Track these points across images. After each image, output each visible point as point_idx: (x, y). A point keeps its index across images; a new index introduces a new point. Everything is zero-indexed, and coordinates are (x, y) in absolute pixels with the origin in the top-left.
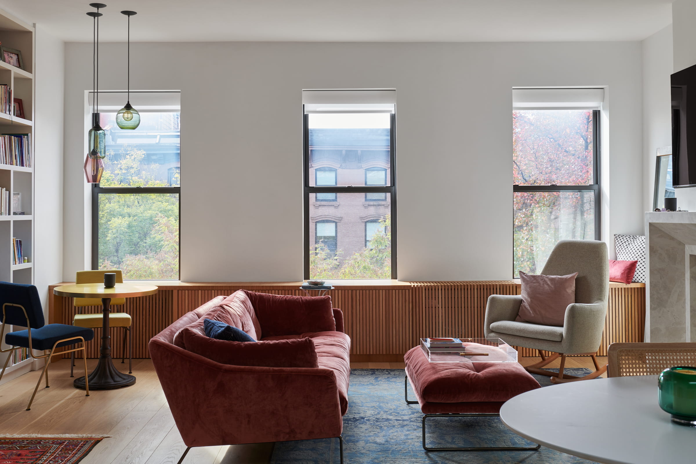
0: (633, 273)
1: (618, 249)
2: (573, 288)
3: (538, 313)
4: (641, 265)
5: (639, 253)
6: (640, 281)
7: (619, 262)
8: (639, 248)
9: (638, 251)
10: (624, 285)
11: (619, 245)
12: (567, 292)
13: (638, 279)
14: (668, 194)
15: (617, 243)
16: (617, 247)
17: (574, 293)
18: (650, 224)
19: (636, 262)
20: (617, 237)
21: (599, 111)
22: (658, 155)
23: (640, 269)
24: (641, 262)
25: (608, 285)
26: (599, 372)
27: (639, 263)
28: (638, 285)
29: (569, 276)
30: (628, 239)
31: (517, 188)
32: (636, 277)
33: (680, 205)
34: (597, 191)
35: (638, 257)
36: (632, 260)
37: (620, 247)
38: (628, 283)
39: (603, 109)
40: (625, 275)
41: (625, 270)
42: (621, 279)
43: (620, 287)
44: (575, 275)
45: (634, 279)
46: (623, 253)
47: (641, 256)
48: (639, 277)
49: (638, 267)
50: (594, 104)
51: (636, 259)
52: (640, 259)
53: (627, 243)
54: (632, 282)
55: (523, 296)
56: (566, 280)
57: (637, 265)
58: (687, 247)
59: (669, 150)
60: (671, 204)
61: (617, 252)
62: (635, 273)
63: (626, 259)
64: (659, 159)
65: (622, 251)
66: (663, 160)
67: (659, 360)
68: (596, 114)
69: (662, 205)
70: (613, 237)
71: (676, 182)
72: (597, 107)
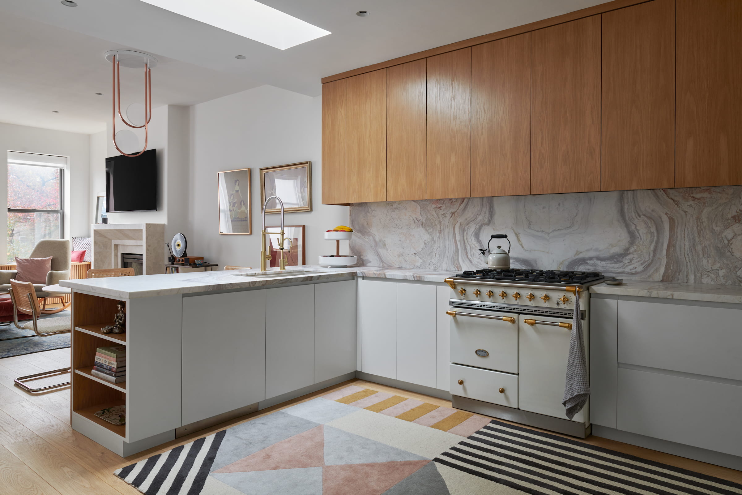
0: (84, 257)
1: (75, 245)
2: (50, 264)
3: (28, 279)
4: (88, 253)
5: (87, 247)
6: (87, 261)
7: (75, 252)
8: (87, 244)
9: (86, 246)
10: (78, 264)
11: (75, 243)
12: (46, 267)
13: (86, 260)
14: (103, 216)
15: (74, 242)
16: (74, 244)
17: (51, 267)
18: (94, 230)
19: (85, 251)
20: (74, 238)
21: (64, 169)
22: (98, 196)
23: (88, 255)
24: (88, 251)
25: (70, 264)
26: (65, 307)
27: (87, 252)
28: (86, 263)
29: (47, 258)
30: (81, 239)
31: (10, 210)
32: (85, 259)
33: (109, 221)
34: (62, 213)
35: (87, 249)
36: (83, 250)
37: (76, 244)
38: (81, 262)
39: (66, 169)
40: (79, 258)
41: (79, 256)
42: (77, 260)
43: (76, 265)
44: (51, 257)
45: (84, 260)
46: (77, 247)
47: (88, 248)
48: (87, 259)
49: (86, 254)
50: (61, 165)
51: (85, 250)
52: (87, 250)
53: (80, 242)
54: (83, 262)
55: (18, 271)
56: (46, 260)
57: (86, 253)
58: (112, 241)
59: (104, 194)
60: (105, 220)
61: (74, 247)
62: (85, 257)
63: (79, 250)
64: (98, 198)
65: (77, 246)
66: (100, 199)
67: (98, 275)
68: (62, 171)
69: (100, 220)
70: (72, 238)
71: (108, 210)
72: (62, 167)
